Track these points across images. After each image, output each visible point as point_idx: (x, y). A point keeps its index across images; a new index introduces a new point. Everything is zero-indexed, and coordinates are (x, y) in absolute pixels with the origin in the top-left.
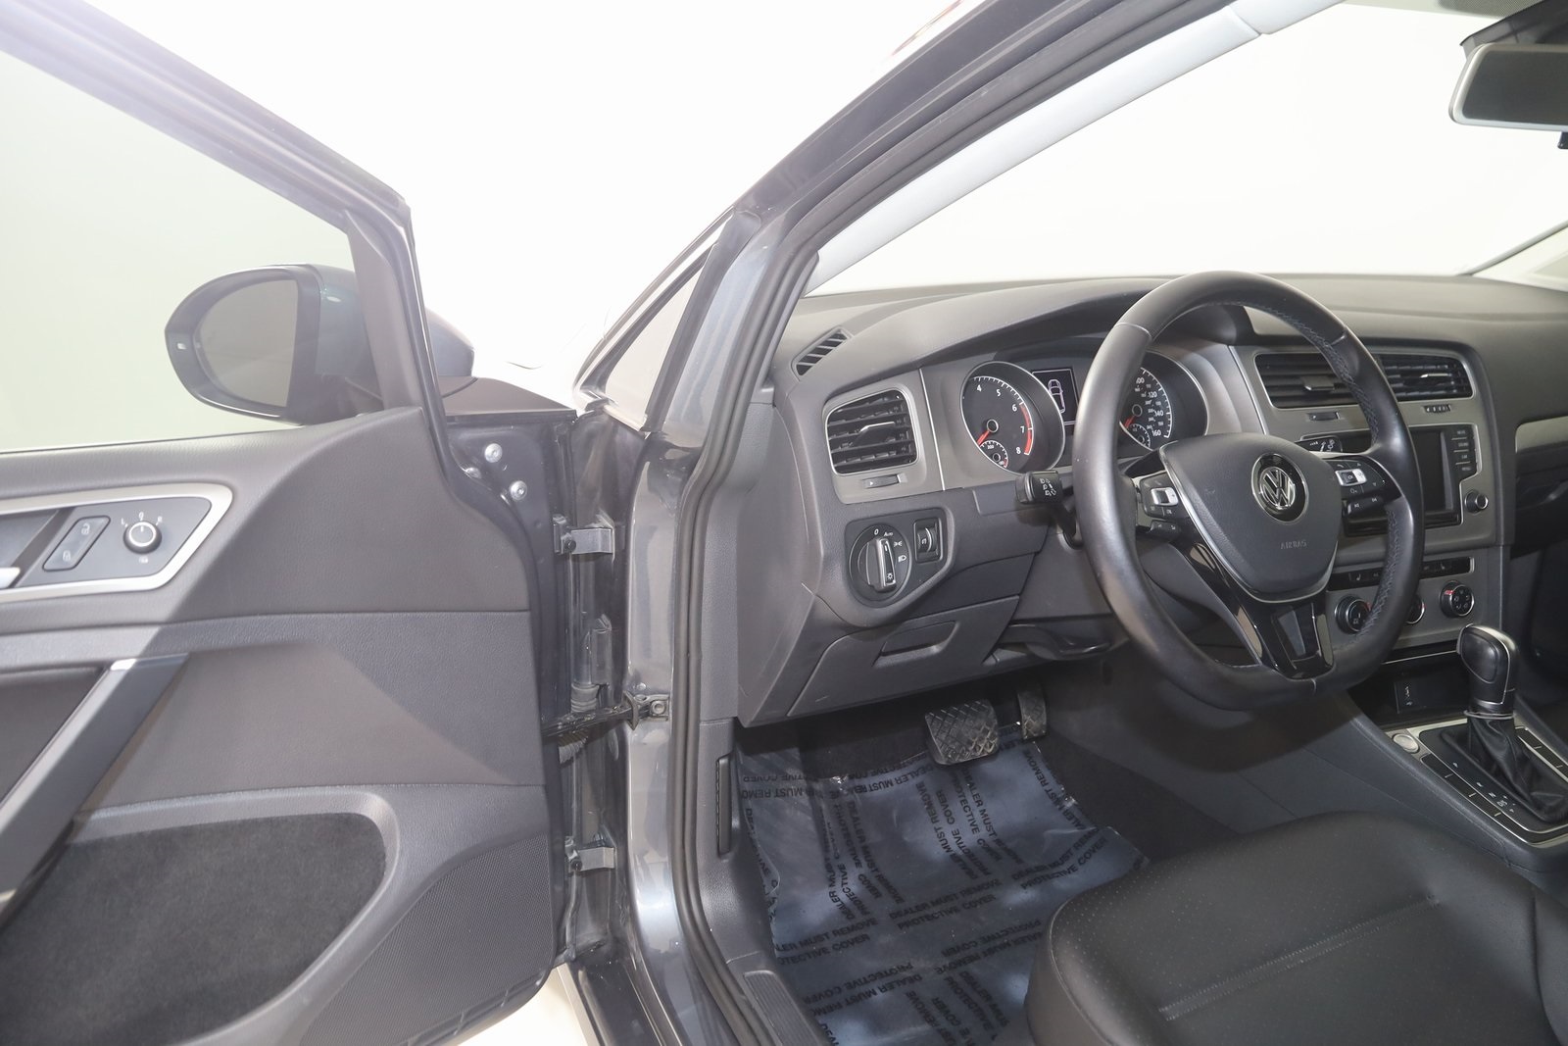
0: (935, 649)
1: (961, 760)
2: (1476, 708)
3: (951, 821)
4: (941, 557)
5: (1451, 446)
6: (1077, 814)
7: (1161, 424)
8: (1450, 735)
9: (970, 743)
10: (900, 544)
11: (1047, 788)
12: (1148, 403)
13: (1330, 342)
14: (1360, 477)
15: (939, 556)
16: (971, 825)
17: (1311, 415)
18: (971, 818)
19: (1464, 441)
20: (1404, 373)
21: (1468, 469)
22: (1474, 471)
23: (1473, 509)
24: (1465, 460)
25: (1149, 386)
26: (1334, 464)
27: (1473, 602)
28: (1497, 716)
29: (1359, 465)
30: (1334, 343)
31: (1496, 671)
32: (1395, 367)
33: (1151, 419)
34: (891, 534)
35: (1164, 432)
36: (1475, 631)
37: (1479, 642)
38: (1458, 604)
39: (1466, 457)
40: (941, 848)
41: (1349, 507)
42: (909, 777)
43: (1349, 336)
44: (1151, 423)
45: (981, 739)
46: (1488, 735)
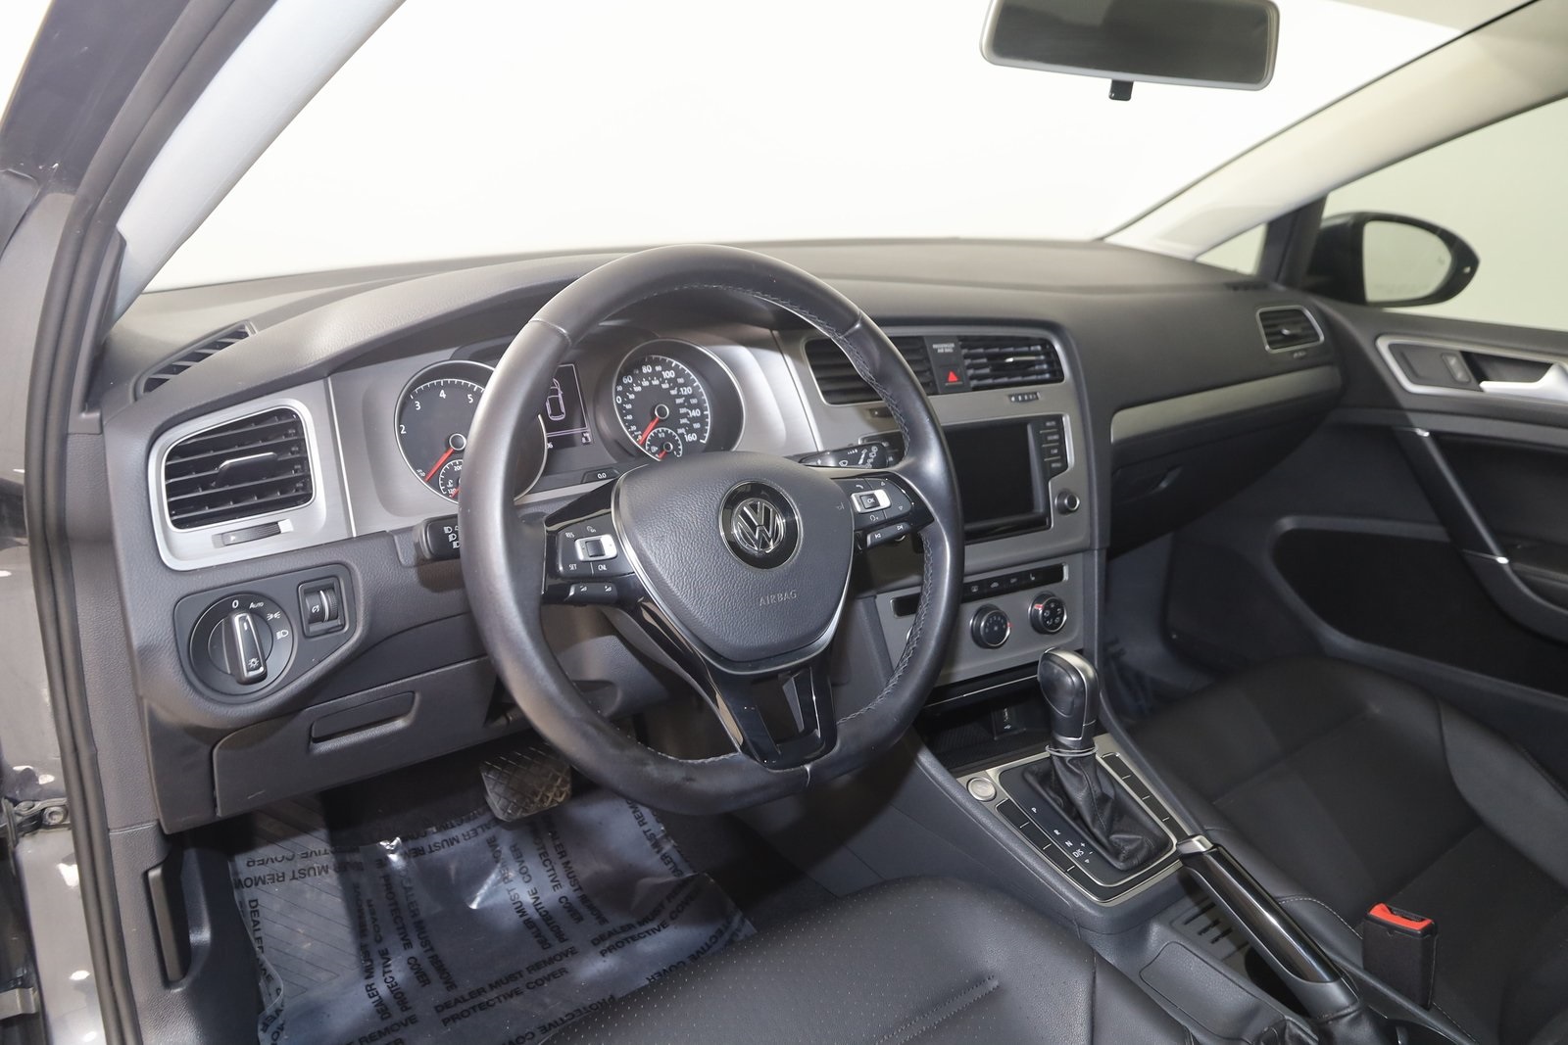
0: (400, 724)
1: (525, 815)
2: (1057, 745)
3: (527, 879)
4: (346, 628)
5: (1040, 440)
6: (676, 856)
7: (697, 426)
8: (1032, 773)
9: (535, 794)
10: (276, 615)
11: (646, 828)
12: (679, 401)
13: (843, 333)
14: (883, 498)
15: (343, 626)
16: (552, 881)
17: (872, 410)
18: (552, 872)
19: (1052, 434)
20: (991, 357)
21: (1058, 465)
22: (1065, 466)
23: (1064, 510)
24: (1055, 455)
25: (681, 381)
26: (849, 485)
27: (1065, 618)
28: (1076, 753)
29: (883, 484)
30: (847, 333)
31: (1073, 703)
32: (981, 350)
33: (684, 421)
34: (261, 604)
35: (701, 435)
36: (1055, 659)
37: (1056, 671)
38: (1048, 619)
39: (1056, 451)
40: (514, 912)
41: (869, 538)
42: (480, 830)
43: (865, 324)
44: (684, 426)
45: (549, 788)
46: (1068, 774)
